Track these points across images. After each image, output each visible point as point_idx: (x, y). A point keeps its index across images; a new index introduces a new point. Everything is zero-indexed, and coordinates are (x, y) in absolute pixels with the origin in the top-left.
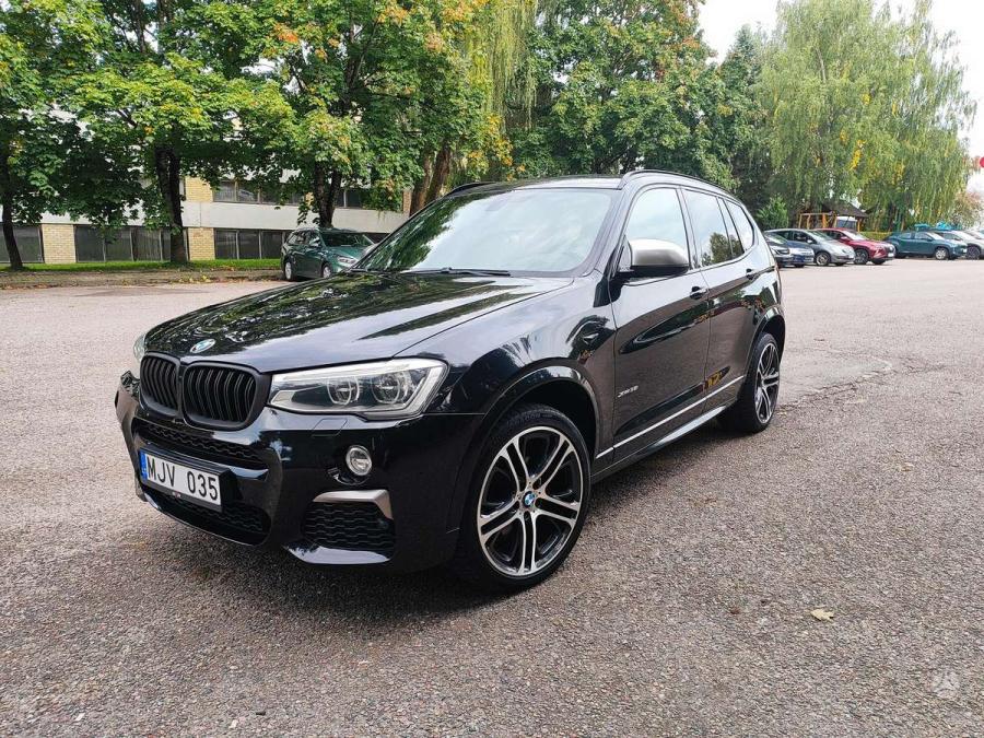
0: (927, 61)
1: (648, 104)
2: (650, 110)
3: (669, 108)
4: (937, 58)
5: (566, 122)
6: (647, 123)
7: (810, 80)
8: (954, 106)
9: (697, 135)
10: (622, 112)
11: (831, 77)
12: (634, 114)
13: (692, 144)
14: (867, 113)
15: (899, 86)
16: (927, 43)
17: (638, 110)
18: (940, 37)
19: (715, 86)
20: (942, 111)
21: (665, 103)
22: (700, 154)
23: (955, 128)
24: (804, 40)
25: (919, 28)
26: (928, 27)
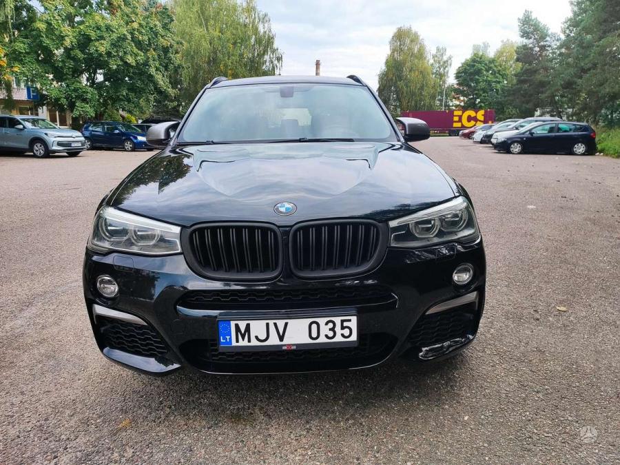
0: (257, 29)
1: (112, 31)
2: (114, 36)
3: (129, 37)
4: (261, 29)
5: (47, 37)
6: (114, 45)
7: (199, 31)
8: (271, 56)
9: (148, 58)
10: (93, 35)
11: (211, 31)
12: (102, 38)
13: (146, 64)
14: (233, 55)
15: (246, 41)
16: (255, 18)
17: (105, 35)
18: (261, 17)
19: (155, 26)
20: (266, 57)
21: (126, 33)
22: (152, 71)
23: (274, 68)
24: (191, 5)
25: (250, 9)
26: (254, 9)
